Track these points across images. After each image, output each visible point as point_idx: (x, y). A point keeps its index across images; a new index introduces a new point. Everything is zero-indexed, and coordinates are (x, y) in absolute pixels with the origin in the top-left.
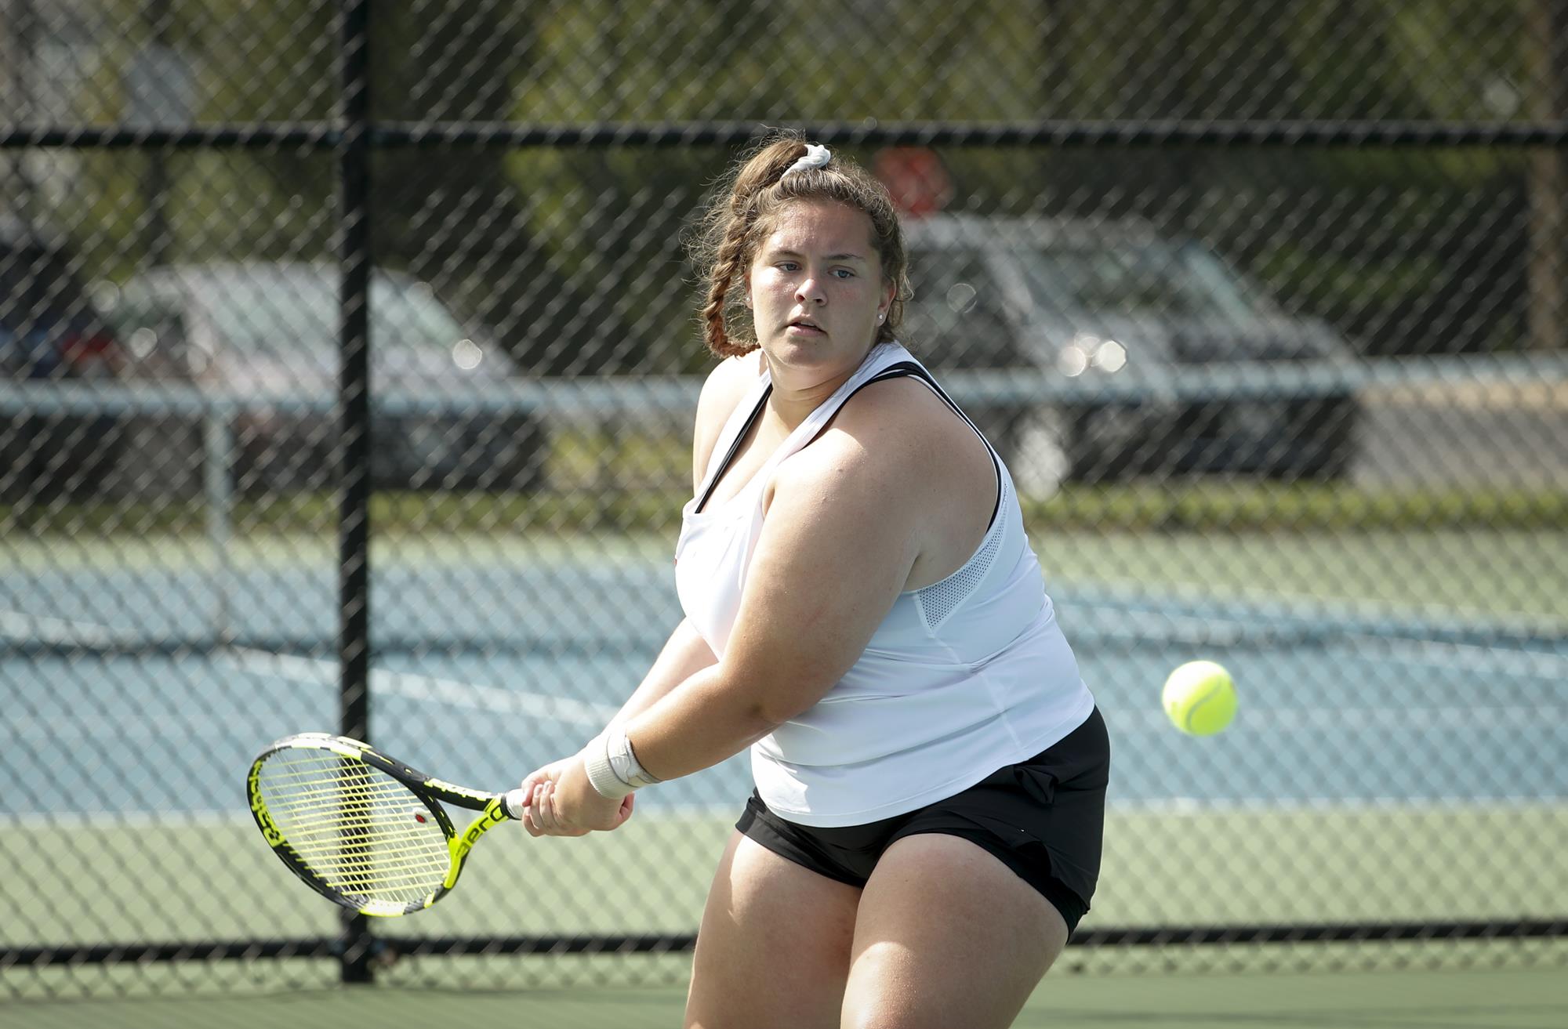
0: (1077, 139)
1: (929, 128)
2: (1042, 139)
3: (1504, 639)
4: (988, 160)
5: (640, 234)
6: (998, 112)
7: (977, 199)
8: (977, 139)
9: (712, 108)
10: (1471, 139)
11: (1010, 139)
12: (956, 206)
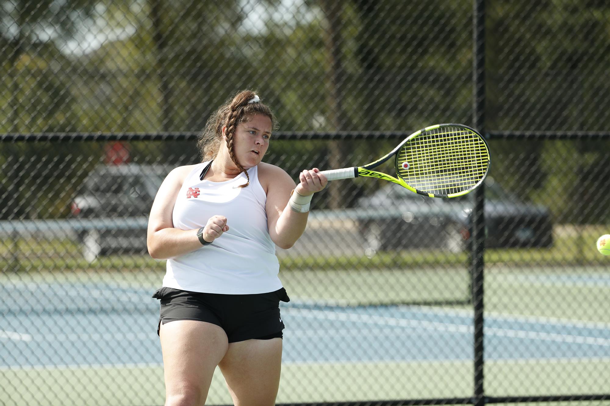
0: (170, 138)
1: (120, 134)
2: (158, 138)
3: (317, 307)
4: (141, 145)
5: (22, 171)
6: (144, 129)
7: (136, 159)
8: (136, 138)
9: (46, 128)
10: (304, 137)
11: (147, 138)
12: (129, 161)
